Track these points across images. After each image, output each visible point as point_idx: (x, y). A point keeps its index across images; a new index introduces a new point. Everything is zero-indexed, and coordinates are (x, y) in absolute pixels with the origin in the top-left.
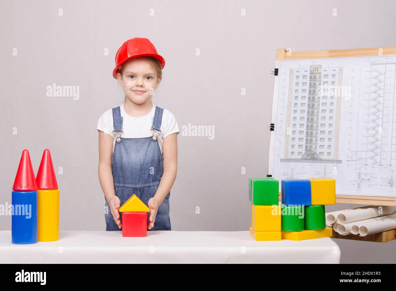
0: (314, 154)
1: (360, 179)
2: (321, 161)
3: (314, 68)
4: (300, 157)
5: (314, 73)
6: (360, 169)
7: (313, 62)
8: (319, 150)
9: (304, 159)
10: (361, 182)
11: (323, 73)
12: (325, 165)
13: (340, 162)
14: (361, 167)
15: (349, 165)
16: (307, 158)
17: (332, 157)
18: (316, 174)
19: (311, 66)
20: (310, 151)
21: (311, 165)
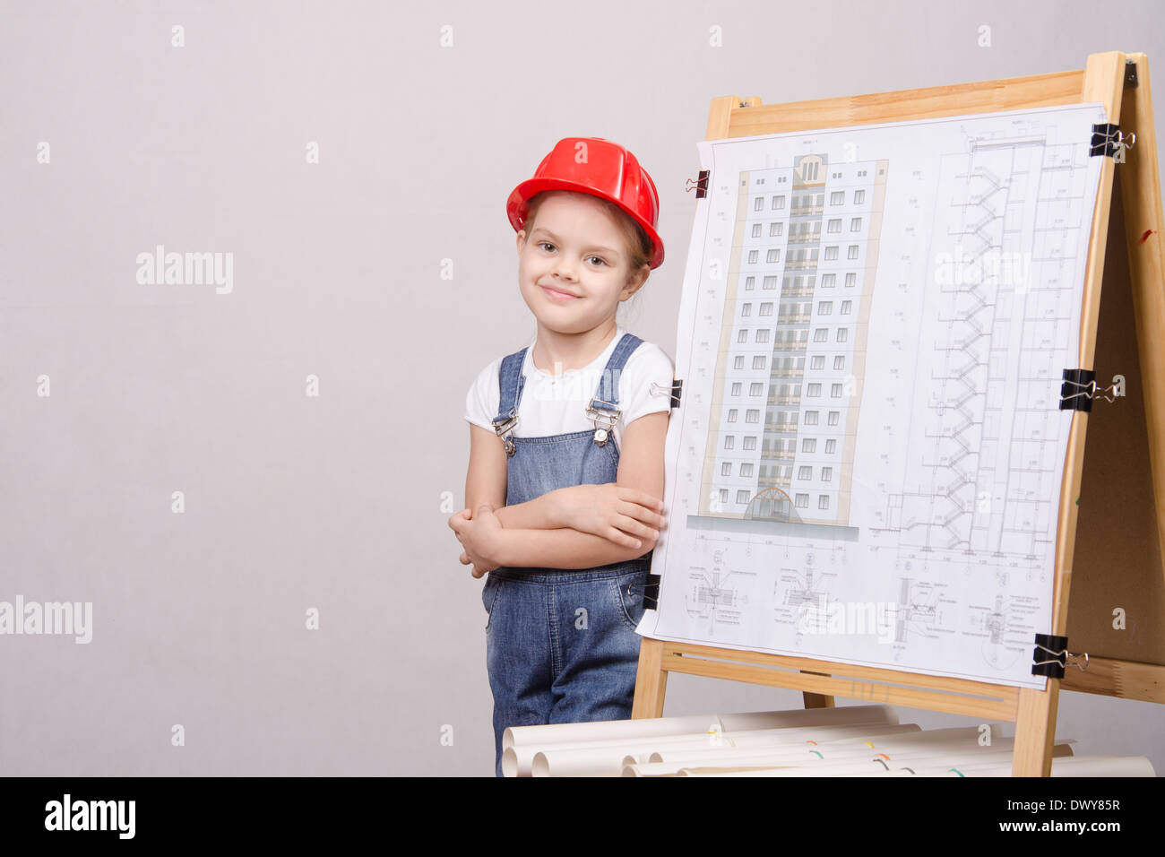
0: (779, 502)
1: (905, 604)
2: (801, 527)
3: (805, 165)
4: (740, 510)
5: (804, 187)
6: (908, 566)
7: (805, 143)
8: (796, 486)
9: (753, 519)
10: (907, 618)
11: (832, 185)
12: (811, 546)
13: (851, 532)
14: (914, 556)
15: (877, 548)
16: (762, 516)
17: (830, 515)
18: (785, 579)
19: (798, 159)
20: (772, 486)
21: (770, 543)
